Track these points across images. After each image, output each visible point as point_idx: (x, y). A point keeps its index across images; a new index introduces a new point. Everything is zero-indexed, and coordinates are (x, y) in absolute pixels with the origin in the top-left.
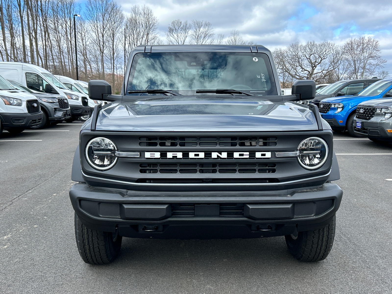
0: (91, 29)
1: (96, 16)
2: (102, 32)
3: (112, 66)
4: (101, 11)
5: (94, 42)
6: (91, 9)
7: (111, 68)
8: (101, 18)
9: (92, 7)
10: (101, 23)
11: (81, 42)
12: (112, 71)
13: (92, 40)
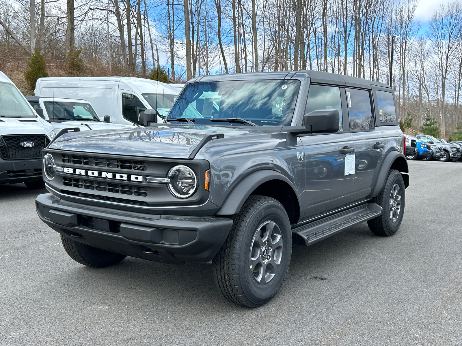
0: (433, 51)
1: (440, 34)
2: (447, 52)
3: (457, 94)
4: (448, 28)
5: (435, 65)
6: (435, 26)
7: (455, 96)
8: (447, 36)
9: (437, 23)
10: (447, 41)
11: (419, 67)
12: (455, 101)
13: (433, 64)
